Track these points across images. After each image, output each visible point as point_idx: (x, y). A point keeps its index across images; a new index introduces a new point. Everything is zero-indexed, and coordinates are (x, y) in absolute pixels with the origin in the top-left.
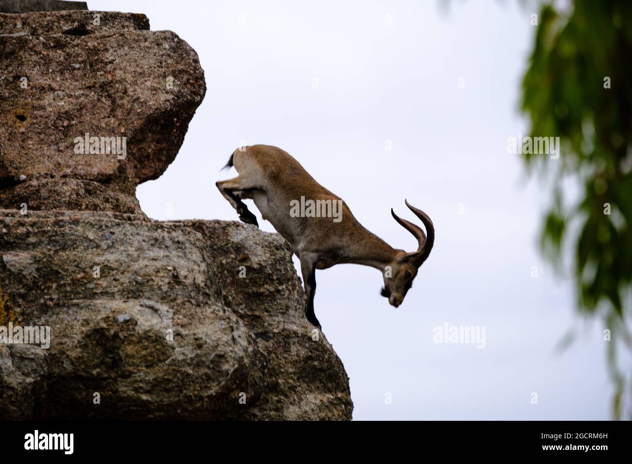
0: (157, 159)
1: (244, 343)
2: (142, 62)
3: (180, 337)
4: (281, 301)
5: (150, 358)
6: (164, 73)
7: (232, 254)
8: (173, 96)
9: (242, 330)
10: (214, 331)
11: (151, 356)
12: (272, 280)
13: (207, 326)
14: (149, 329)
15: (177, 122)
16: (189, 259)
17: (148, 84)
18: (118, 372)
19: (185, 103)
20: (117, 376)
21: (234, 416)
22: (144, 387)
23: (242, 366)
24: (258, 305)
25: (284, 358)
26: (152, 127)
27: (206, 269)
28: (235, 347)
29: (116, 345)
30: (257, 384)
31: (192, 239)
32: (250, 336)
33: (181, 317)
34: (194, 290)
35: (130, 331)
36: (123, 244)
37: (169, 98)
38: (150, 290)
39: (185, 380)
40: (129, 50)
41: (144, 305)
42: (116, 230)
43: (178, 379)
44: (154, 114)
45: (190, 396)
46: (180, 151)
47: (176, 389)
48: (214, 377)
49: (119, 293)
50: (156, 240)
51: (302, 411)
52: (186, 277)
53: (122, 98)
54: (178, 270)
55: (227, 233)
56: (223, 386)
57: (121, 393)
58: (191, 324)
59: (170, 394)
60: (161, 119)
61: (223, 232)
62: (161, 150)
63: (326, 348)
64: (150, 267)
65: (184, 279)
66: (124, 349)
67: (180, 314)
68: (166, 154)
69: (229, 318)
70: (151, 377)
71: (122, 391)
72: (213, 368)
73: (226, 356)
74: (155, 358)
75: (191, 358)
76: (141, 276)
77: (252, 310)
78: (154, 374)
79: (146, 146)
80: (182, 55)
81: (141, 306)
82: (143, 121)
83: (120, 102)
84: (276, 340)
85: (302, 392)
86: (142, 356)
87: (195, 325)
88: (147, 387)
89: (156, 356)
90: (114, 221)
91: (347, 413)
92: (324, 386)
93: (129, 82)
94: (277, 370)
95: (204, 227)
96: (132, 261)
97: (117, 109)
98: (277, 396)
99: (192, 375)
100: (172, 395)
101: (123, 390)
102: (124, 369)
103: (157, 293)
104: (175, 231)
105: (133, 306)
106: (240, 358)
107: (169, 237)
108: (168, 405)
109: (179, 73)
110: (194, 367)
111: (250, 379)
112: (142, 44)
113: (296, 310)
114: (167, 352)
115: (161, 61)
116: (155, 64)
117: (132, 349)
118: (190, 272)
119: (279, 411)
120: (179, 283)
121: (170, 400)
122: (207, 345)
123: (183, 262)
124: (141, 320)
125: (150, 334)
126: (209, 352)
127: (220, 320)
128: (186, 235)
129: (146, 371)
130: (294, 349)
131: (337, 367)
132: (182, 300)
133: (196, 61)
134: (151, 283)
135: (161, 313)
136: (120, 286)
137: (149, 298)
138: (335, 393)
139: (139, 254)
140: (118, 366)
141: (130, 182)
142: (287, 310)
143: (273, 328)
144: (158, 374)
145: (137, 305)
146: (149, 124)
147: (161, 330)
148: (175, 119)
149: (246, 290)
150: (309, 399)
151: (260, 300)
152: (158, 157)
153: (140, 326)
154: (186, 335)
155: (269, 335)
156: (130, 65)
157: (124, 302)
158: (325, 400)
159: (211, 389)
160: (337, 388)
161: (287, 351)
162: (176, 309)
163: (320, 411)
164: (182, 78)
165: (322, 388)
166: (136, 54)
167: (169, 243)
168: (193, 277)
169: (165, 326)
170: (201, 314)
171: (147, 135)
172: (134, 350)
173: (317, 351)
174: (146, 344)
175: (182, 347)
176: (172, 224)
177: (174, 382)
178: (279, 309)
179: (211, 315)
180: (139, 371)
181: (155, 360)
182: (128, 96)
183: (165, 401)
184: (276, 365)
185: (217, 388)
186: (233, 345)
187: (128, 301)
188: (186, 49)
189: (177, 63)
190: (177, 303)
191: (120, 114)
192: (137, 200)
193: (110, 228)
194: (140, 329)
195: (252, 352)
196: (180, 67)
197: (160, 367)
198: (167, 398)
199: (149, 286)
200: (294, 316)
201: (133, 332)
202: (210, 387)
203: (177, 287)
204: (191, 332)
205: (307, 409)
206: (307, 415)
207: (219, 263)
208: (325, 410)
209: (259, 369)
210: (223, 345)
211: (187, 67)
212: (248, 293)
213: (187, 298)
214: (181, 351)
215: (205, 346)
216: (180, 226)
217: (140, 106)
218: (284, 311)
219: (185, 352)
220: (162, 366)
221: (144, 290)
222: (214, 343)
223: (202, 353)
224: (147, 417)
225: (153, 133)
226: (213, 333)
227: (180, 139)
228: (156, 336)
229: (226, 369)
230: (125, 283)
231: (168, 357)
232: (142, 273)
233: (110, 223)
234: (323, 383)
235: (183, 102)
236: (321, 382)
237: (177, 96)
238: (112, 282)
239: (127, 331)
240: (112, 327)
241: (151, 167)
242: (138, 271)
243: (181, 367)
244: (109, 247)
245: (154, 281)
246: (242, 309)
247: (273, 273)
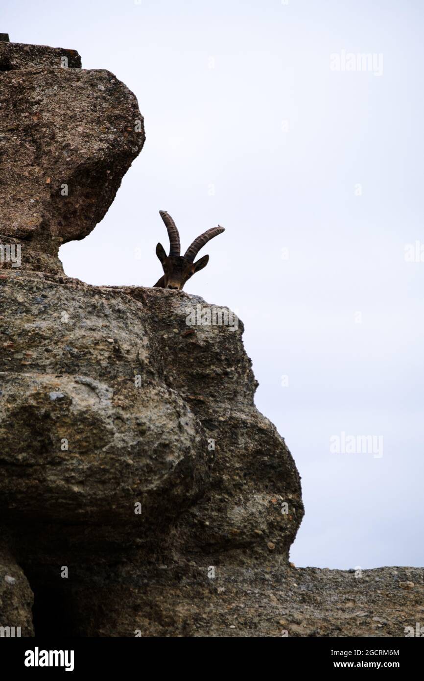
0: (85, 216)
1: (192, 432)
2: (74, 104)
3: (120, 421)
4: (229, 386)
5: (85, 444)
6: (99, 117)
7: (175, 328)
8: (108, 145)
9: (189, 417)
10: (158, 416)
11: (86, 442)
12: (220, 360)
13: (151, 409)
14: (85, 409)
15: (111, 174)
16: (131, 330)
17: (80, 129)
18: (47, 458)
19: (121, 155)
20: (46, 462)
21: (174, 516)
22: (77, 477)
23: (188, 458)
24: (202, 388)
25: (229, 450)
26: (81, 179)
27: (149, 343)
28: (181, 435)
29: (47, 426)
30: (202, 479)
31: (133, 308)
32: (197, 424)
33: (122, 397)
34: (137, 368)
35: (64, 411)
36: (56, 310)
37: (104, 147)
38: (87, 365)
39: (124, 471)
40: (59, 89)
41: (80, 382)
42: (50, 294)
43: (116, 469)
44: (85, 164)
45: (128, 490)
46: (110, 208)
47: (112, 480)
48: (156, 469)
49: (51, 366)
50: (94, 307)
51: (247, 513)
52: (128, 352)
53: (48, 144)
54: (120, 343)
55: (170, 303)
56: (166, 480)
57: (49, 483)
58: (132, 406)
59: (105, 487)
60: (93, 170)
61: (166, 303)
62: (90, 206)
63: (277, 442)
64: (88, 338)
65: (126, 353)
66: (55, 431)
67: (120, 395)
68: (95, 211)
69: (175, 402)
70: (85, 466)
71: (51, 481)
72: (156, 459)
73: (171, 445)
74: (91, 444)
75: (131, 446)
76: (77, 348)
77: (194, 393)
78: (89, 463)
79: (73, 201)
80: (119, 98)
81: (77, 382)
82: (72, 172)
83: (46, 149)
84: (221, 430)
85: (249, 491)
86: (76, 440)
87: (138, 408)
88: (80, 477)
89: (92, 442)
90: (46, 283)
91: (298, 517)
92: (273, 485)
93: (58, 126)
94: (222, 464)
95: (144, 295)
96: (66, 329)
97: (42, 157)
98: (219, 494)
99: (132, 466)
100: (108, 488)
101: (52, 479)
102: (54, 454)
103: (95, 368)
104: (114, 298)
105: (68, 382)
106: (186, 449)
107: (108, 304)
108: (101, 499)
109: (115, 119)
110: (135, 456)
111: (195, 474)
112: (74, 84)
113: (245, 396)
114: (105, 437)
115: (95, 104)
116: (88, 107)
117: (66, 432)
118: (133, 346)
119: (222, 512)
120: (120, 358)
121: (105, 494)
122: (151, 432)
123: (124, 334)
124: (76, 399)
125: (86, 416)
126: (152, 439)
127: (166, 403)
128: (126, 303)
129: (80, 458)
130: (242, 441)
131: (289, 463)
132: (123, 379)
133: (136, 106)
134: (89, 356)
135: (99, 392)
136: (52, 359)
137: (85, 374)
138: (286, 493)
139: (76, 322)
140: (47, 451)
141: (53, 240)
142: (235, 396)
143: (219, 416)
144: (93, 463)
145: (72, 381)
146: (79, 175)
147: (100, 412)
148: (109, 172)
149: (190, 370)
150: (256, 499)
151: (204, 382)
152: (86, 214)
153: (75, 405)
154: (128, 419)
155: (213, 423)
156: (59, 107)
157: (56, 377)
158: (274, 502)
159: (153, 483)
160: (288, 489)
161: (235, 443)
162: (116, 388)
163: (269, 514)
164: (119, 125)
165: (272, 488)
166: (67, 95)
167: (108, 311)
168: (137, 352)
169: (104, 407)
170: (144, 395)
171: (75, 187)
172: (67, 433)
173: (267, 444)
174: (81, 427)
175: (122, 432)
176: (111, 289)
177: (111, 473)
178: (227, 395)
179: (156, 397)
180: (72, 458)
181: (91, 446)
182: (56, 142)
183: (99, 495)
184: (221, 458)
185: (158, 482)
186: (179, 434)
187: (61, 376)
188: (124, 92)
189: (113, 107)
190: (118, 381)
191: (45, 162)
192: (60, 261)
193: (42, 291)
194: (75, 410)
195: (199, 442)
196: (117, 112)
197: (96, 454)
198: (102, 491)
199: (86, 359)
200: (243, 403)
201: (66, 413)
202: (151, 480)
203: (117, 362)
204: (133, 416)
205: (254, 510)
206: (253, 518)
207: (160, 337)
208: (275, 513)
209: (206, 462)
210: (168, 432)
211: (125, 112)
212: (192, 375)
213: (129, 375)
214: (121, 437)
215: (148, 433)
216: (120, 292)
217: (69, 155)
218: (232, 396)
219: (125, 438)
220: (98, 453)
221: (80, 364)
222: (159, 429)
223: (144, 441)
224: (76, 512)
225: (83, 186)
226: (158, 417)
227: (112, 195)
228: (94, 418)
229: (170, 461)
230: (59, 355)
231: (106, 444)
232: (78, 344)
233: (42, 285)
234: (273, 481)
235: (119, 152)
236: (270, 481)
237: (112, 145)
238: (44, 353)
239: (60, 411)
240: (42, 405)
241: (77, 224)
242: (74, 342)
243: (121, 456)
244: (41, 312)
245: (93, 355)
246: (184, 393)
247: (221, 352)
